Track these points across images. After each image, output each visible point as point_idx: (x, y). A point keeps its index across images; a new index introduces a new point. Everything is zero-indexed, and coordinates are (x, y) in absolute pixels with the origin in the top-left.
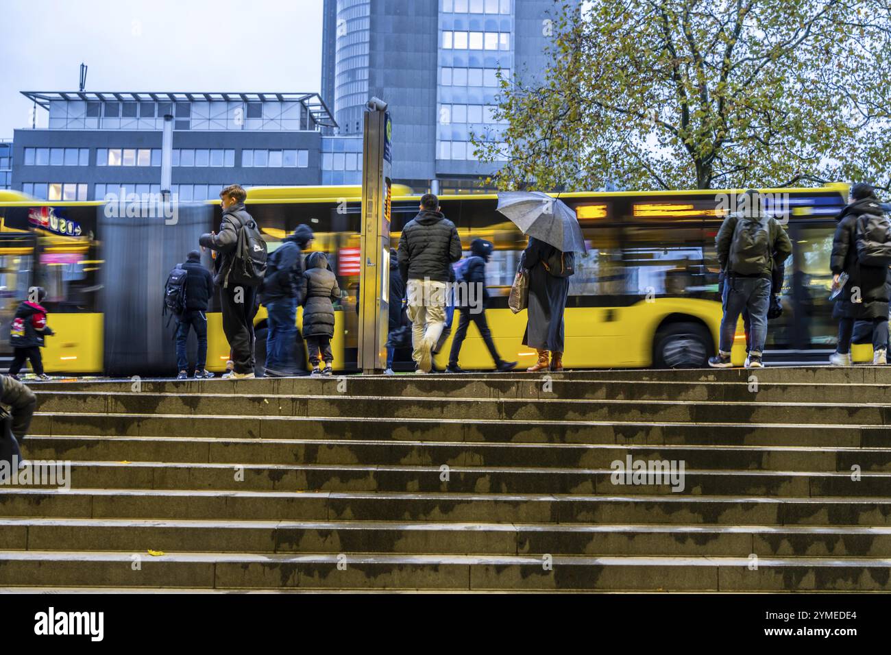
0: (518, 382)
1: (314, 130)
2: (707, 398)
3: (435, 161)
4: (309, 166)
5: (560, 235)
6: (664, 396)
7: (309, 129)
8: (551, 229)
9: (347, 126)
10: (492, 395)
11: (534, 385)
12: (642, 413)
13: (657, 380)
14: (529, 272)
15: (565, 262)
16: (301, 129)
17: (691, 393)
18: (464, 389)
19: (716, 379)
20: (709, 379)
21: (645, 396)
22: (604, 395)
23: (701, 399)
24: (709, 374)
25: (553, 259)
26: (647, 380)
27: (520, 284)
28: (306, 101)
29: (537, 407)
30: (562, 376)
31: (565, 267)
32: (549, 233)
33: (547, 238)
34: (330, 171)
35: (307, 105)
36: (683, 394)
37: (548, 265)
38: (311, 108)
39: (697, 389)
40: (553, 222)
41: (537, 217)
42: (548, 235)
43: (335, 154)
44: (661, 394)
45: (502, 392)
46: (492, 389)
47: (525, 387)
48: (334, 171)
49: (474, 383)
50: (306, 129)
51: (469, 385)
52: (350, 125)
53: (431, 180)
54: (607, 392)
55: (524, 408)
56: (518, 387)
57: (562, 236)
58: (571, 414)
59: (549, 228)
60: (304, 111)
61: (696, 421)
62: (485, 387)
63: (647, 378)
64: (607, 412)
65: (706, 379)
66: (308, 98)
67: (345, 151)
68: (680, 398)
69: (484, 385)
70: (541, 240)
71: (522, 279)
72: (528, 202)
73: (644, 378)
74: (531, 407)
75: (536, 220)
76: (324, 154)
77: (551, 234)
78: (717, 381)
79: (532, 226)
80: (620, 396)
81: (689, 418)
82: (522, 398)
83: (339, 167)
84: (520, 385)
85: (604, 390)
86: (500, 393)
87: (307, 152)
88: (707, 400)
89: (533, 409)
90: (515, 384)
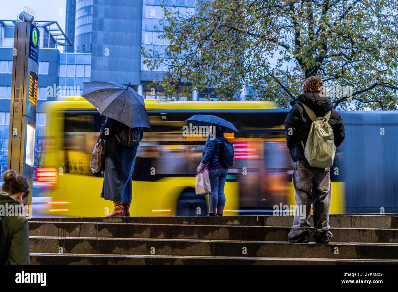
0: (81, 224)
1: (54, 47)
2: (228, 237)
3: (141, 71)
4: (48, 74)
5: (129, 115)
6: (196, 236)
7: (50, 47)
8: (122, 110)
9: (84, 46)
10: (60, 234)
11: (93, 227)
12: (173, 249)
13: (195, 224)
14: (106, 143)
15: (131, 136)
16: (44, 47)
17: (216, 233)
18: (38, 229)
19: (239, 223)
20: (234, 223)
21: (180, 236)
22: (149, 234)
23: (223, 238)
24: (235, 220)
25: (122, 134)
26: (187, 224)
27: (98, 151)
28: (48, 27)
29: (91, 244)
30: (121, 220)
31: (131, 140)
32: (121, 113)
33: (118, 118)
34: (65, 77)
35: (48, 30)
36: (210, 234)
37: (119, 138)
38: (51, 32)
39: (221, 231)
40: (124, 105)
41: (111, 101)
42: (120, 116)
43: (68, 65)
44: (193, 235)
45: (68, 232)
46: (60, 229)
47: (86, 228)
48: (67, 77)
49: (46, 225)
50: (48, 47)
51: (42, 226)
52: (86, 46)
53: (137, 85)
54: (151, 232)
55: (80, 244)
56: (81, 228)
57: (131, 116)
58: (117, 249)
59: (121, 110)
60: (46, 34)
61: (215, 255)
62: (55, 228)
63: (187, 222)
64: (146, 247)
65: (232, 223)
66: (49, 25)
67: (75, 63)
68: (208, 237)
69: (54, 226)
70: (115, 119)
71: (100, 148)
72: (105, 90)
73: (184, 222)
74: (86, 243)
75: (111, 104)
76: (61, 65)
77: (122, 115)
78: (240, 225)
79: (107, 108)
80: (161, 236)
81: (210, 253)
82: (84, 236)
83: (71, 75)
84: (83, 226)
85: (149, 230)
86: (67, 232)
87: (48, 63)
88: (229, 239)
89: (88, 246)
90: (79, 225)
